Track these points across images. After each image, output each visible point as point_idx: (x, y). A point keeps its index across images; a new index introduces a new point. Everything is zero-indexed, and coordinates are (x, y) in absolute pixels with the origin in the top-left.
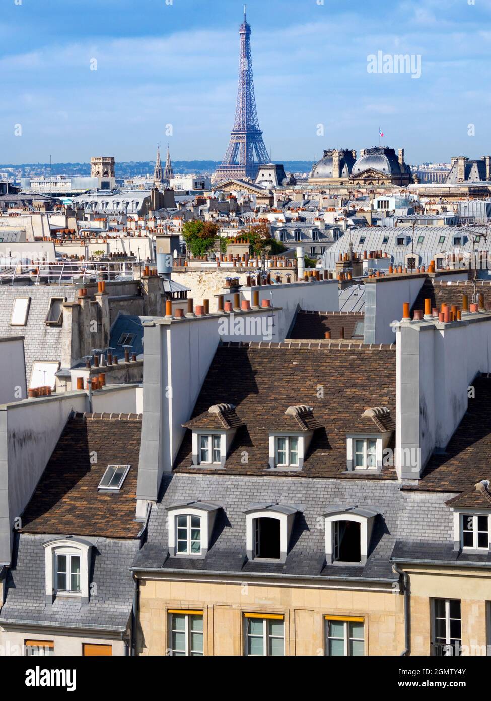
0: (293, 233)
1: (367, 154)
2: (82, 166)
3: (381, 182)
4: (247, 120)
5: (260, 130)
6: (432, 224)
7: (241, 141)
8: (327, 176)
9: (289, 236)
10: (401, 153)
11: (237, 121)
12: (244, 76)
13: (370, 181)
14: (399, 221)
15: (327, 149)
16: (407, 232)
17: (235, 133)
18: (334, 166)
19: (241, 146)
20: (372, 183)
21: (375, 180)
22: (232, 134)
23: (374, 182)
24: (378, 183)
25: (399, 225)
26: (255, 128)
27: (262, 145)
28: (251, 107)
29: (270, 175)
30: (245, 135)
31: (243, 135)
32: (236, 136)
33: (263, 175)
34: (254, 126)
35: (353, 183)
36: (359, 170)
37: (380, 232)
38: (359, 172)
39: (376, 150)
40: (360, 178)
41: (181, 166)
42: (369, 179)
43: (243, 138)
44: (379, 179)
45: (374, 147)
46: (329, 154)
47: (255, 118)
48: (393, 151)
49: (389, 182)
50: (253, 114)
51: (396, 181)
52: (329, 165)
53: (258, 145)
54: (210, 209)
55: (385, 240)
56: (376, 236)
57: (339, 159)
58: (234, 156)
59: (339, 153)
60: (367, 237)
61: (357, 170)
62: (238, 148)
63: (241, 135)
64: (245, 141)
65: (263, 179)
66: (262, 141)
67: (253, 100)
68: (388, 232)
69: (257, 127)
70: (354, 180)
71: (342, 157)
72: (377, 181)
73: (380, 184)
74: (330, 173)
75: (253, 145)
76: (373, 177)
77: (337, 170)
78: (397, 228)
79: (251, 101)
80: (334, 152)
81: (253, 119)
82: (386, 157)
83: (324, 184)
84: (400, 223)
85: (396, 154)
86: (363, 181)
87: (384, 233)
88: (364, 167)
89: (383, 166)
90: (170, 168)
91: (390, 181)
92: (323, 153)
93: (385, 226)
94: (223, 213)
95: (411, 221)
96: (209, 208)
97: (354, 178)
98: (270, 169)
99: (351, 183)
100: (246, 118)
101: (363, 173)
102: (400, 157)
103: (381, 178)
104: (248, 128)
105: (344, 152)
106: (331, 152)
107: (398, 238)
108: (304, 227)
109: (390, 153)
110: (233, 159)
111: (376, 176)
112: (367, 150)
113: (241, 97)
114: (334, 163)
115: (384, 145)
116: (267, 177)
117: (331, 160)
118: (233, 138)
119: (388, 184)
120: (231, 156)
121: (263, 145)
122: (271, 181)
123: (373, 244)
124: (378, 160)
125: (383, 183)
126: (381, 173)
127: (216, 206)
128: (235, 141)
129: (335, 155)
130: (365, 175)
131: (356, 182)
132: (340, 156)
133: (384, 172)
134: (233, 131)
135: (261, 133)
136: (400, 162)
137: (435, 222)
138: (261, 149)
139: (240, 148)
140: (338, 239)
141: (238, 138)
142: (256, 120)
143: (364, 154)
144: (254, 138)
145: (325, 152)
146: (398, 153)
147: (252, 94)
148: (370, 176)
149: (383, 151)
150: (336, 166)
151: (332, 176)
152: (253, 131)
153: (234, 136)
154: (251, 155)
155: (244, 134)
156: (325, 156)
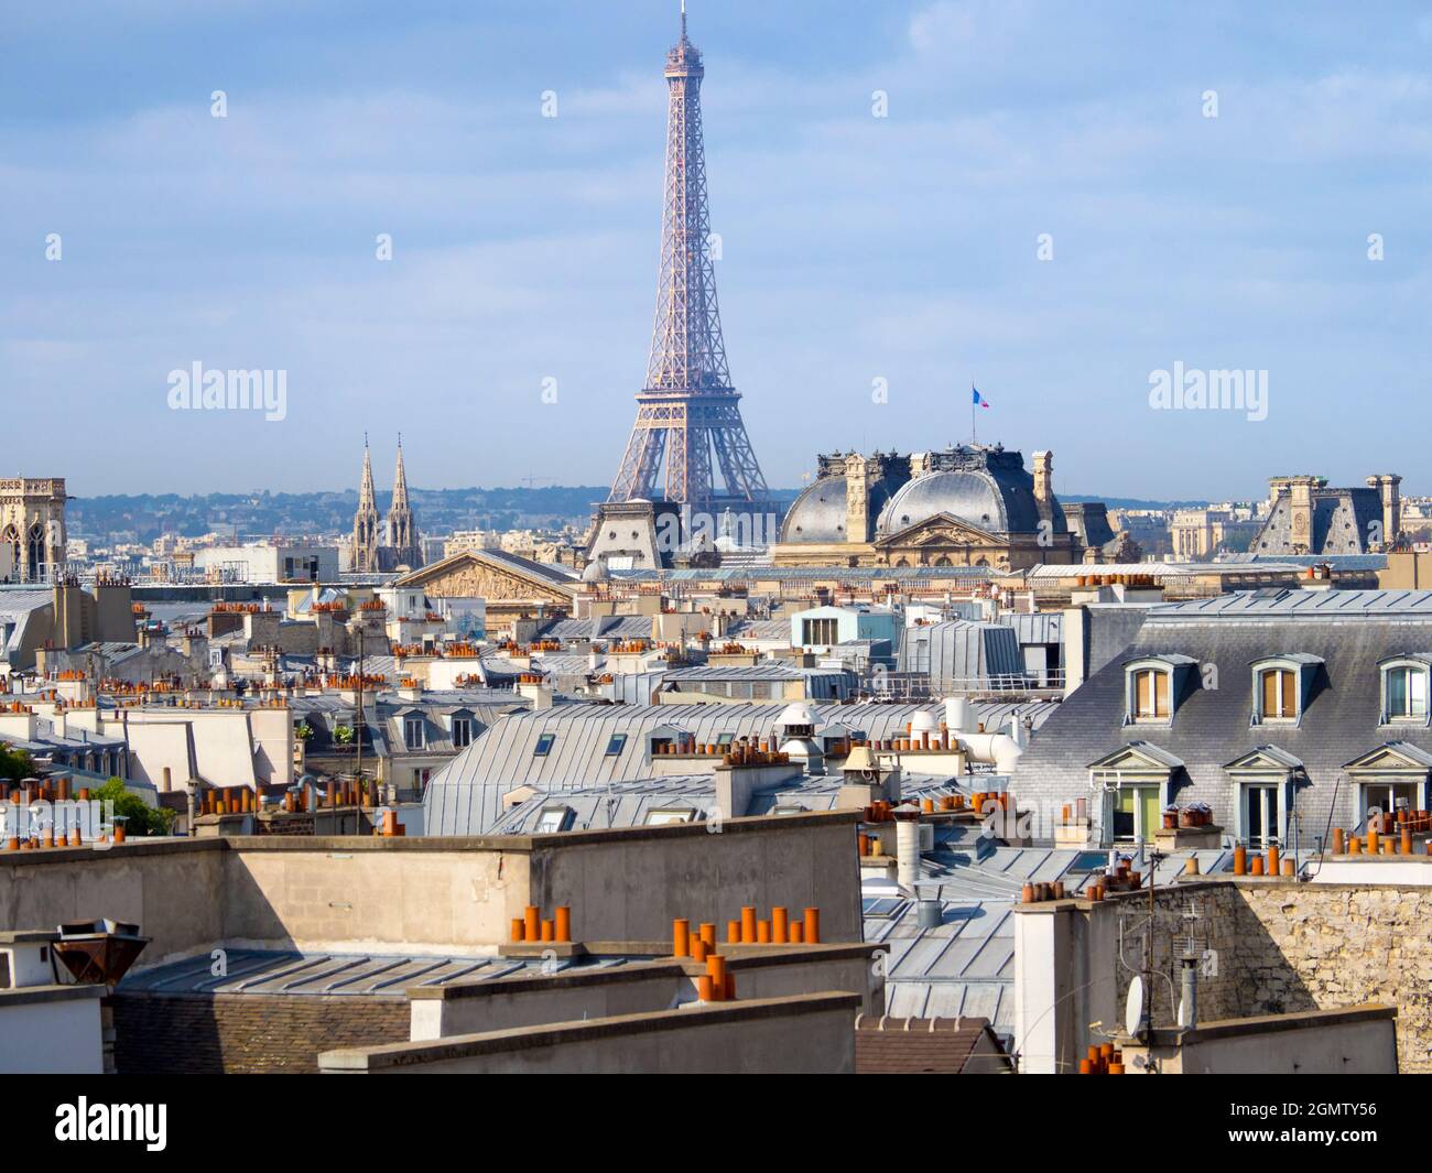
0: (447, 723)
1: (933, 470)
2: (186, 503)
3: (975, 557)
4: (692, 358)
5: (732, 389)
6: (767, 694)
7: (671, 423)
8: (828, 539)
9: (435, 732)
10: (1039, 465)
11: (658, 358)
12: (680, 215)
13: (940, 555)
14: (666, 685)
15: (828, 453)
16: (683, 721)
17: (651, 397)
18: (849, 504)
19: (671, 437)
20: (949, 560)
21: (957, 550)
22: (641, 401)
23: (954, 556)
24: (968, 561)
25: (665, 697)
26: (718, 380)
27: (738, 437)
28: (704, 313)
29: (635, 535)
30: (684, 405)
31: (678, 405)
32: (654, 406)
33: (613, 535)
34: (711, 378)
35: (887, 562)
36: (905, 519)
37: (601, 720)
38: (906, 526)
39: (962, 454)
40: (910, 544)
41: (508, 504)
42: (939, 550)
43: (677, 413)
44: (969, 550)
45: (954, 446)
46: (835, 469)
47: (717, 349)
48: (1016, 459)
49: (1002, 559)
50: (709, 336)
51: (1024, 553)
52: (836, 503)
53: (726, 436)
54: (253, 647)
55: (616, 747)
56: (587, 732)
57: (867, 485)
58: (649, 471)
59: (867, 463)
60: (561, 734)
61: (900, 520)
62: (662, 448)
63: (671, 406)
64: (682, 423)
65: (614, 548)
66: (739, 423)
67: (709, 294)
68: (625, 722)
69: (723, 378)
70: (889, 551)
71: (877, 478)
72: (964, 555)
73: (973, 564)
74: (840, 528)
75: (709, 437)
76: (950, 541)
77: (858, 520)
78: (657, 707)
79: (703, 295)
80: (851, 460)
81: (712, 354)
82: (991, 479)
83: (818, 564)
84: (669, 690)
85: (1025, 467)
86: (919, 556)
87: (611, 722)
88: (922, 511)
89: (982, 506)
90: (404, 511)
91: (1005, 554)
92: (816, 467)
93: (622, 702)
94: (294, 659)
95: (704, 685)
96: (250, 641)
97: (891, 545)
98: (634, 516)
99: (880, 561)
100: (689, 350)
101: (918, 530)
102: (1039, 479)
103: (976, 543)
104: (694, 384)
105: (883, 460)
106: (842, 462)
107: (654, 740)
108: (486, 704)
109: (1006, 465)
110: (646, 482)
111: (961, 539)
112: (933, 455)
113: (672, 282)
114: (851, 497)
115: (987, 441)
116: (623, 542)
117: (842, 488)
118: (645, 415)
119: (998, 564)
120: (640, 471)
121: (742, 436)
122: (639, 555)
123: (577, 759)
124: (966, 487)
125: (982, 562)
126: (975, 529)
127: (274, 636)
128: (651, 424)
129: (851, 472)
130: (925, 536)
131: (895, 557)
132: (868, 475)
133: (986, 525)
134: (647, 391)
135: (734, 399)
136: (1040, 493)
137: (776, 688)
138: (734, 448)
139: (668, 447)
140: (466, 743)
141: (663, 413)
142: (719, 357)
143: (924, 468)
144: (715, 413)
145: (824, 461)
146: (1034, 464)
147: (707, 274)
148: (939, 538)
149: (983, 459)
150: (858, 507)
151: (845, 538)
152: (709, 393)
153: (647, 406)
154: (703, 470)
155: (680, 400)
156: (823, 475)
